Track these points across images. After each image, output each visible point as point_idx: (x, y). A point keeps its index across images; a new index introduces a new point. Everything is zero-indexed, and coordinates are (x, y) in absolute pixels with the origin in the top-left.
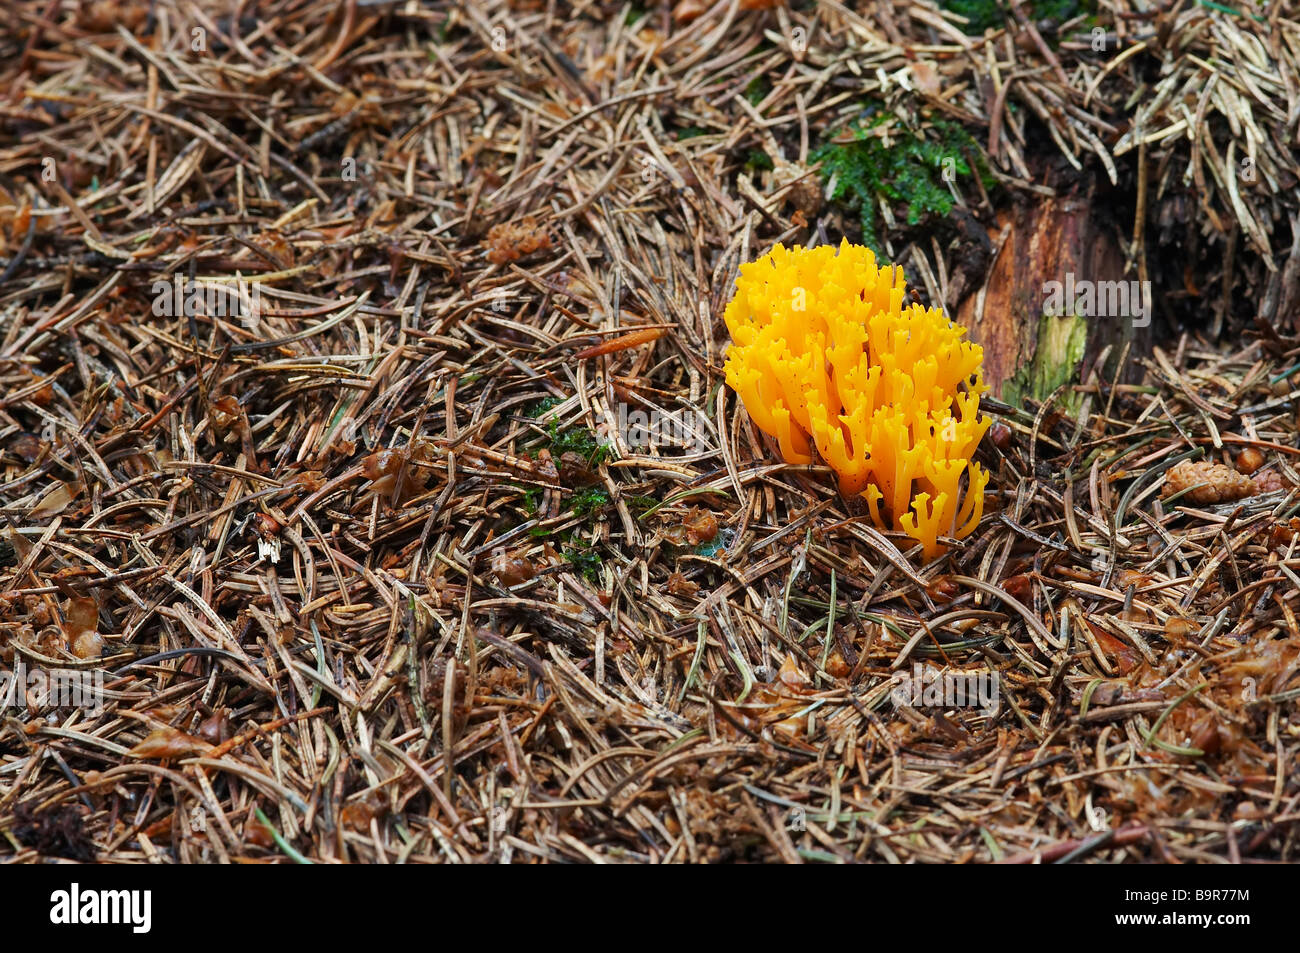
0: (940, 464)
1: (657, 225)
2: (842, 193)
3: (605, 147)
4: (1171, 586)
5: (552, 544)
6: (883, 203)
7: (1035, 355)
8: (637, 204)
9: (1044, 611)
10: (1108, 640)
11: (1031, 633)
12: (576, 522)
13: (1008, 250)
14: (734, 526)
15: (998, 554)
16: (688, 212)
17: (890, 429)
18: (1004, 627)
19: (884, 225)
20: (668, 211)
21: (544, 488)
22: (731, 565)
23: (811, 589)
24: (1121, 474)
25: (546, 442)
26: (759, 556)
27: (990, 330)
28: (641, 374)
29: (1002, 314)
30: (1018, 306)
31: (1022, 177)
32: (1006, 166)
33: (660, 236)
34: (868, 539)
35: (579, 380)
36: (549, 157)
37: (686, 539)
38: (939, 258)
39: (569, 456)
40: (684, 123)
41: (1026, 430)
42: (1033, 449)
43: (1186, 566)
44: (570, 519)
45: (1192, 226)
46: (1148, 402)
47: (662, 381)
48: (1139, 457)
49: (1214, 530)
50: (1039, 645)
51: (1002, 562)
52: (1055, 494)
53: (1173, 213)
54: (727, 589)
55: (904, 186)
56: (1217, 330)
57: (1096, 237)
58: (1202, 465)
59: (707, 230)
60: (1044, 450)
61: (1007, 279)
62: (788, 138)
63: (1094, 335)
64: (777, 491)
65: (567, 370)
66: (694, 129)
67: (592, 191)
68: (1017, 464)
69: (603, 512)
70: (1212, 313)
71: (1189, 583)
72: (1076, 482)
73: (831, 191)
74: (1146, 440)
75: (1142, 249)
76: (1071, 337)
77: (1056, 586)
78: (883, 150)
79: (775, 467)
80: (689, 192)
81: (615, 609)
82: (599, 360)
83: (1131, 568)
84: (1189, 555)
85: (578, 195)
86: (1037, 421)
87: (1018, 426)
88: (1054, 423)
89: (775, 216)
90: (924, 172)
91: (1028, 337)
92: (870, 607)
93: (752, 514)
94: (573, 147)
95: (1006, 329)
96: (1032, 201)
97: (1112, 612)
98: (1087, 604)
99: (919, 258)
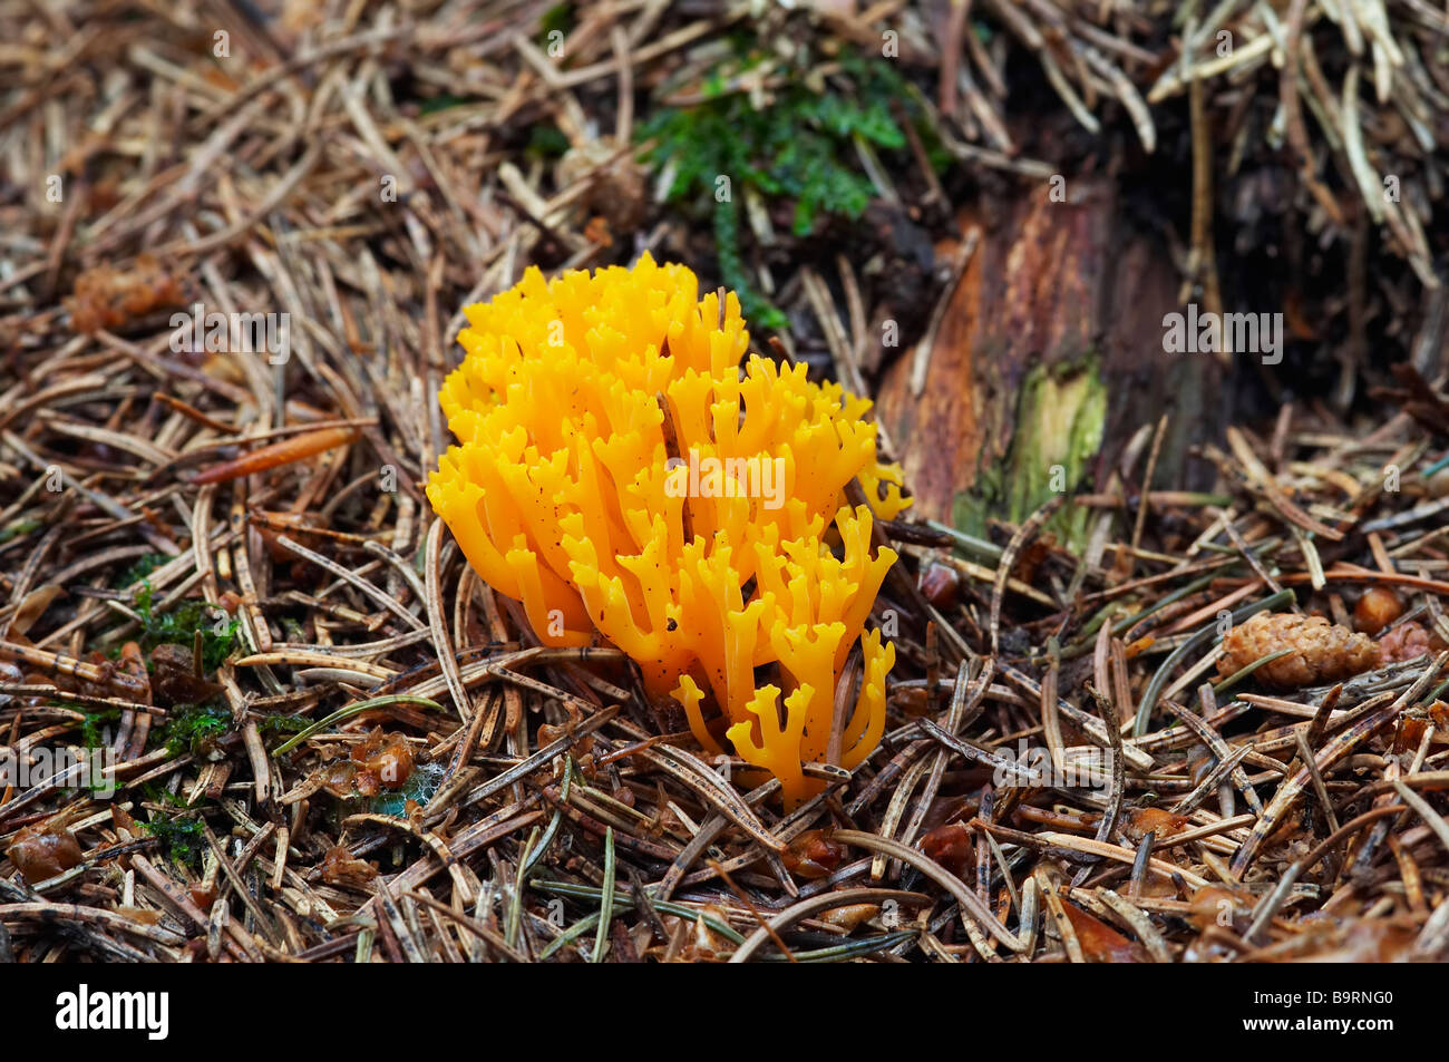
0: (797, 634)
1: (367, 258)
2: (683, 188)
3: (288, 133)
4: (1222, 832)
5: (129, 805)
6: (753, 203)
7: (1011, 447)
8: (337, 224)
9: (996, 888)
10: (1096, 931)
11: (969, 925)
12: (172, 766)
13: (972, 273)
14: (444, 760)
15: (919, 790)
16: (417, 232)
17: (708, 577)
18: (923, 917)
19: (754, 239)
20: (387, 235)
21: (122, 709)
22: (430, 828)
23: (572, 863)
24: (1148, 643)
25: (136, 633)
26: (484, 810)
27: (934, 408)
28: (313, 506)
29: (956, 381)
30: (982, 365)
31: (998, 150)
32: (971, 131)
33: (368, 272)
34: (683, 773)
35: (198, 519)
36: (201, 157)
37: (355, 787)
38: (852, 291)
39: (166, 652)
40: (429, 90)
41: (987, 574)
42: (996, 606)
43: (1252, 797)
44: (162, 761)
45: (1291, 218)
46: (1213, 519)
47: (350, 517)
48: (1184, 613)
49: (1300, 732)
50: (980, 946)
51: (924, 804)
52: (1028, 683)
53: (1258, 199)
54: (420, 870)
55: (788, 172)
56: (1346, 395)
57: (1127, 246)
58: (1286, 619)
59: (450, 260)
60: (1017, 608)
61: (968, 321)
62: (598, 103)
63: (1121, 409)
64: (527, 696)
65: (181, 505)
66: (445, 98)
67: (257, 208)
68: (967, 633)
69: (218, 746)
70: (1336, 368)
71: (1250, 825)
72: (1065, 660)
73: (665, 186)
74: (1196, 584)
75: (1209, 260)
76: (1079, 415)
77: (1019, 842)
78: (753, 113)
79: (522, 655)
80: (421, 200)
81: (220, 913)
82: (240, 482)
83: (1152, 804)
84: (1258, 779)
85: (235, 215)
86: (1007, 559)
87: (972, 569)
88: (1038, 562)
89: (564, 231)
90: (823, 146)
91: (999, 417)
92: (679, 893)
93: (478, 735)
94: (242, 139)
95: (963, 407)
96: (1016, 189)
97: (1111, 884)
98: (1072, 872)
99: (817, 294)
